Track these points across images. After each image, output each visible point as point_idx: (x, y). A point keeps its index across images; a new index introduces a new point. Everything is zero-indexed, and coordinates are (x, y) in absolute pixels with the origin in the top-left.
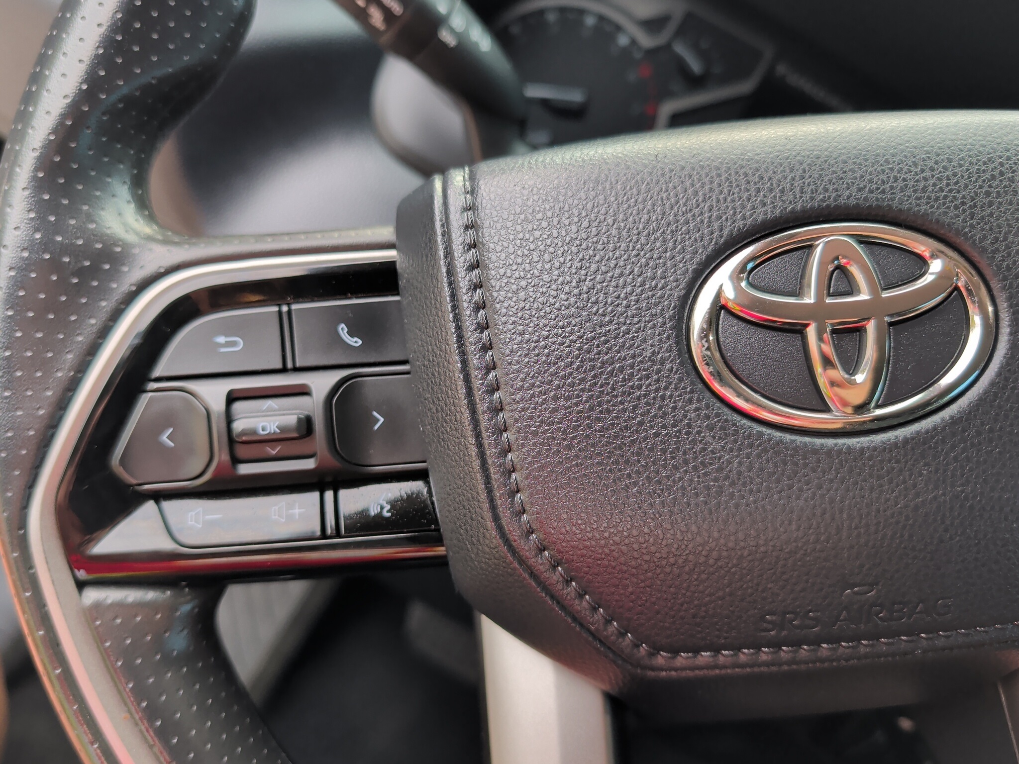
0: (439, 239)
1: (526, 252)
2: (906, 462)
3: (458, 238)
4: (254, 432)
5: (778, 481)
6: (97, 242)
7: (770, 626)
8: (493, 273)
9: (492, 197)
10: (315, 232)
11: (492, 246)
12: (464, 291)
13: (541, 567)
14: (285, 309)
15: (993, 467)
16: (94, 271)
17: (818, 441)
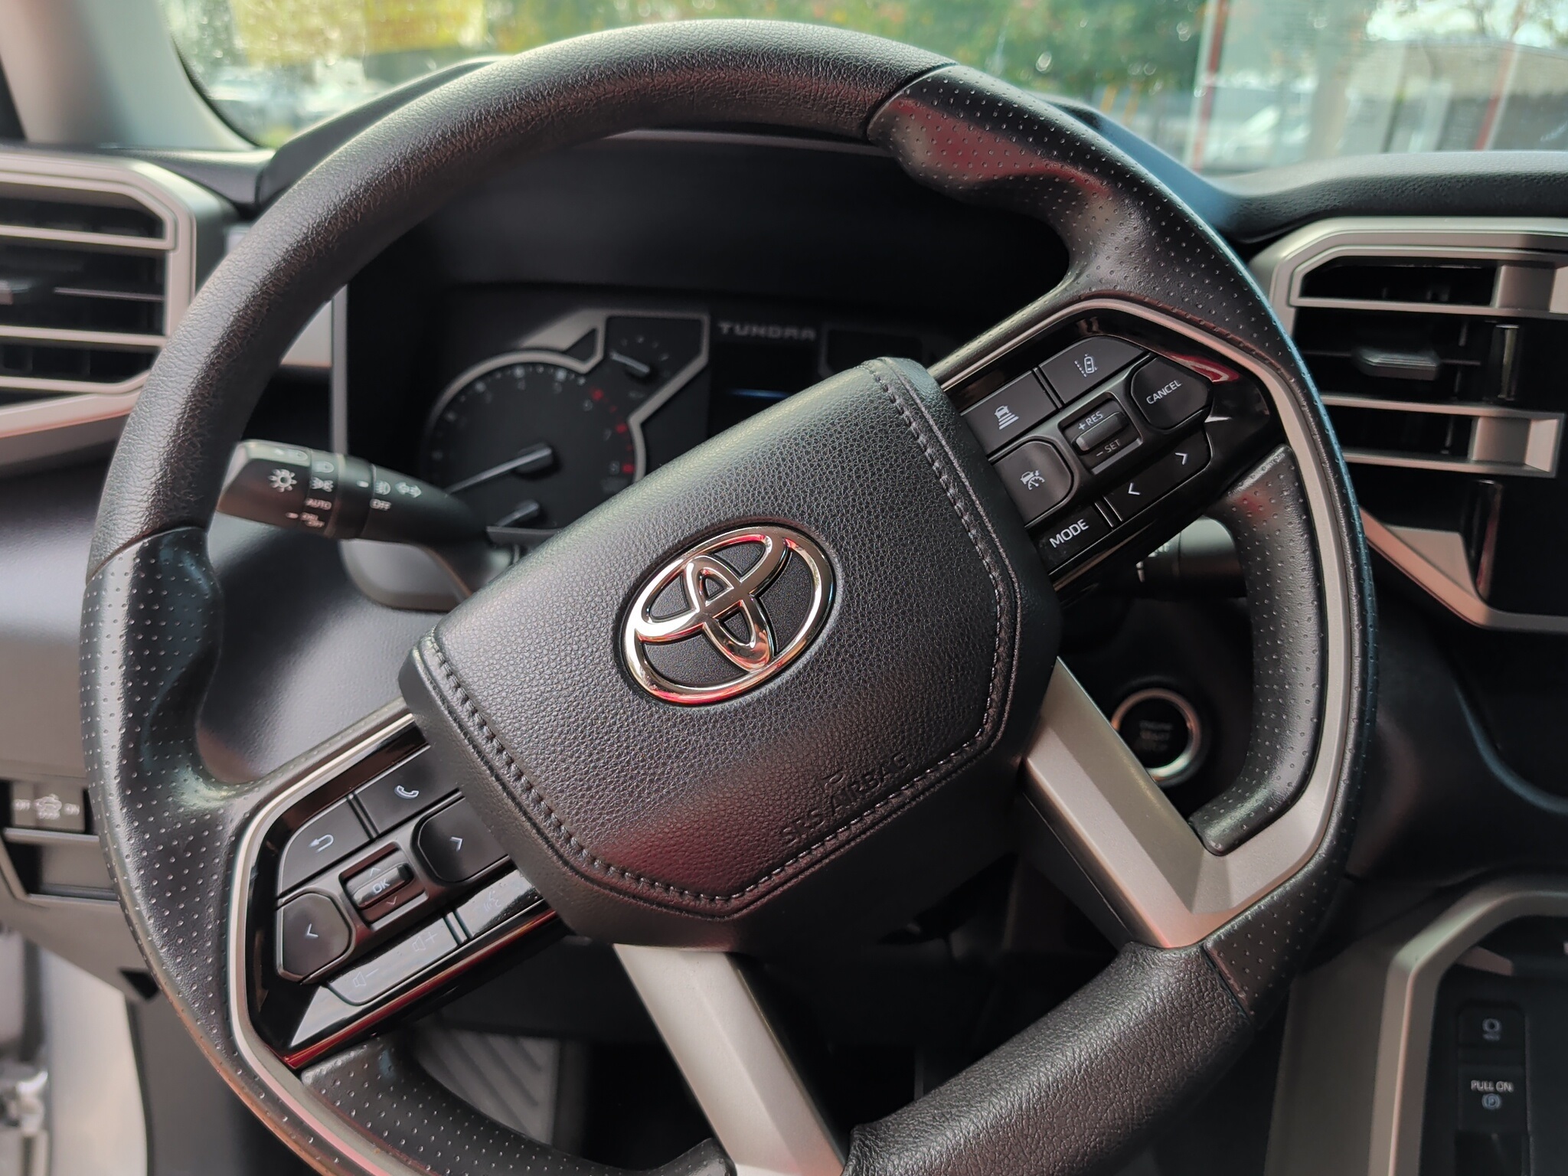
0: (433, 693)
1: (496, 673)
2: (812, 679)
3: (446, 686)
4: (370, 896)
5: (735, 736)
6: (191, 819)
7: (790, 837)
8: (480, 697)
9: (456, 646)
10: (346, 730)
11: (470, 680)
12: (466, 720)
13: (614, 880)
14: (351, 797)
15: (872, 653)
16: (199, 841)
17: (748, 697)
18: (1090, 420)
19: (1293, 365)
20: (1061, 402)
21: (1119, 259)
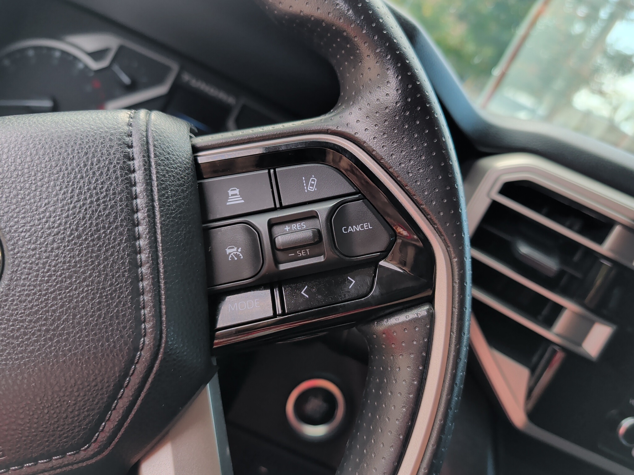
18: (295, 226)
19: (460, 248)
20: (281, 203)
21: (367, 114)
